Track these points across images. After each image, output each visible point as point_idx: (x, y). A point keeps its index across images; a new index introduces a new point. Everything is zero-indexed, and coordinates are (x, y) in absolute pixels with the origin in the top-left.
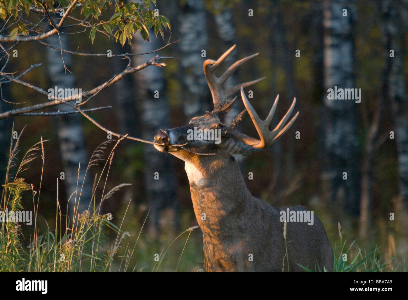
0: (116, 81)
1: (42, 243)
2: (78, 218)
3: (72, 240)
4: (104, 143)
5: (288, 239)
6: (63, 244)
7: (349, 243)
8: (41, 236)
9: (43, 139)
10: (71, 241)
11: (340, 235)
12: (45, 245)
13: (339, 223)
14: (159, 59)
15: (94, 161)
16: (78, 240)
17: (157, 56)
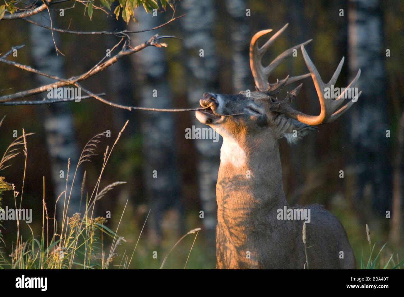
0: (110, 65)
1: (26, 251)
2: (67, 222)
3: (61, 248)
4: (96, 136)
5: (307, 244)
6: (50, 252)
7: (378, 247)
8: (25, 242)
9: (26, 133)
10: (59, 248)
11: (369, 239)
12: (29, 253)
13: (367, 225)
14: (159, 39)
15: (86, 156)
16: (68, 247)
17: (157, 35)
